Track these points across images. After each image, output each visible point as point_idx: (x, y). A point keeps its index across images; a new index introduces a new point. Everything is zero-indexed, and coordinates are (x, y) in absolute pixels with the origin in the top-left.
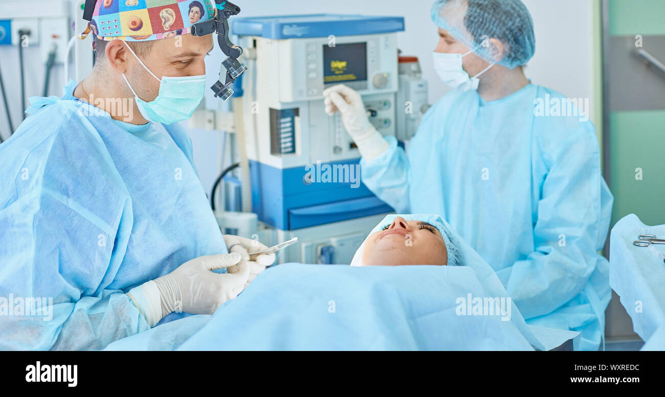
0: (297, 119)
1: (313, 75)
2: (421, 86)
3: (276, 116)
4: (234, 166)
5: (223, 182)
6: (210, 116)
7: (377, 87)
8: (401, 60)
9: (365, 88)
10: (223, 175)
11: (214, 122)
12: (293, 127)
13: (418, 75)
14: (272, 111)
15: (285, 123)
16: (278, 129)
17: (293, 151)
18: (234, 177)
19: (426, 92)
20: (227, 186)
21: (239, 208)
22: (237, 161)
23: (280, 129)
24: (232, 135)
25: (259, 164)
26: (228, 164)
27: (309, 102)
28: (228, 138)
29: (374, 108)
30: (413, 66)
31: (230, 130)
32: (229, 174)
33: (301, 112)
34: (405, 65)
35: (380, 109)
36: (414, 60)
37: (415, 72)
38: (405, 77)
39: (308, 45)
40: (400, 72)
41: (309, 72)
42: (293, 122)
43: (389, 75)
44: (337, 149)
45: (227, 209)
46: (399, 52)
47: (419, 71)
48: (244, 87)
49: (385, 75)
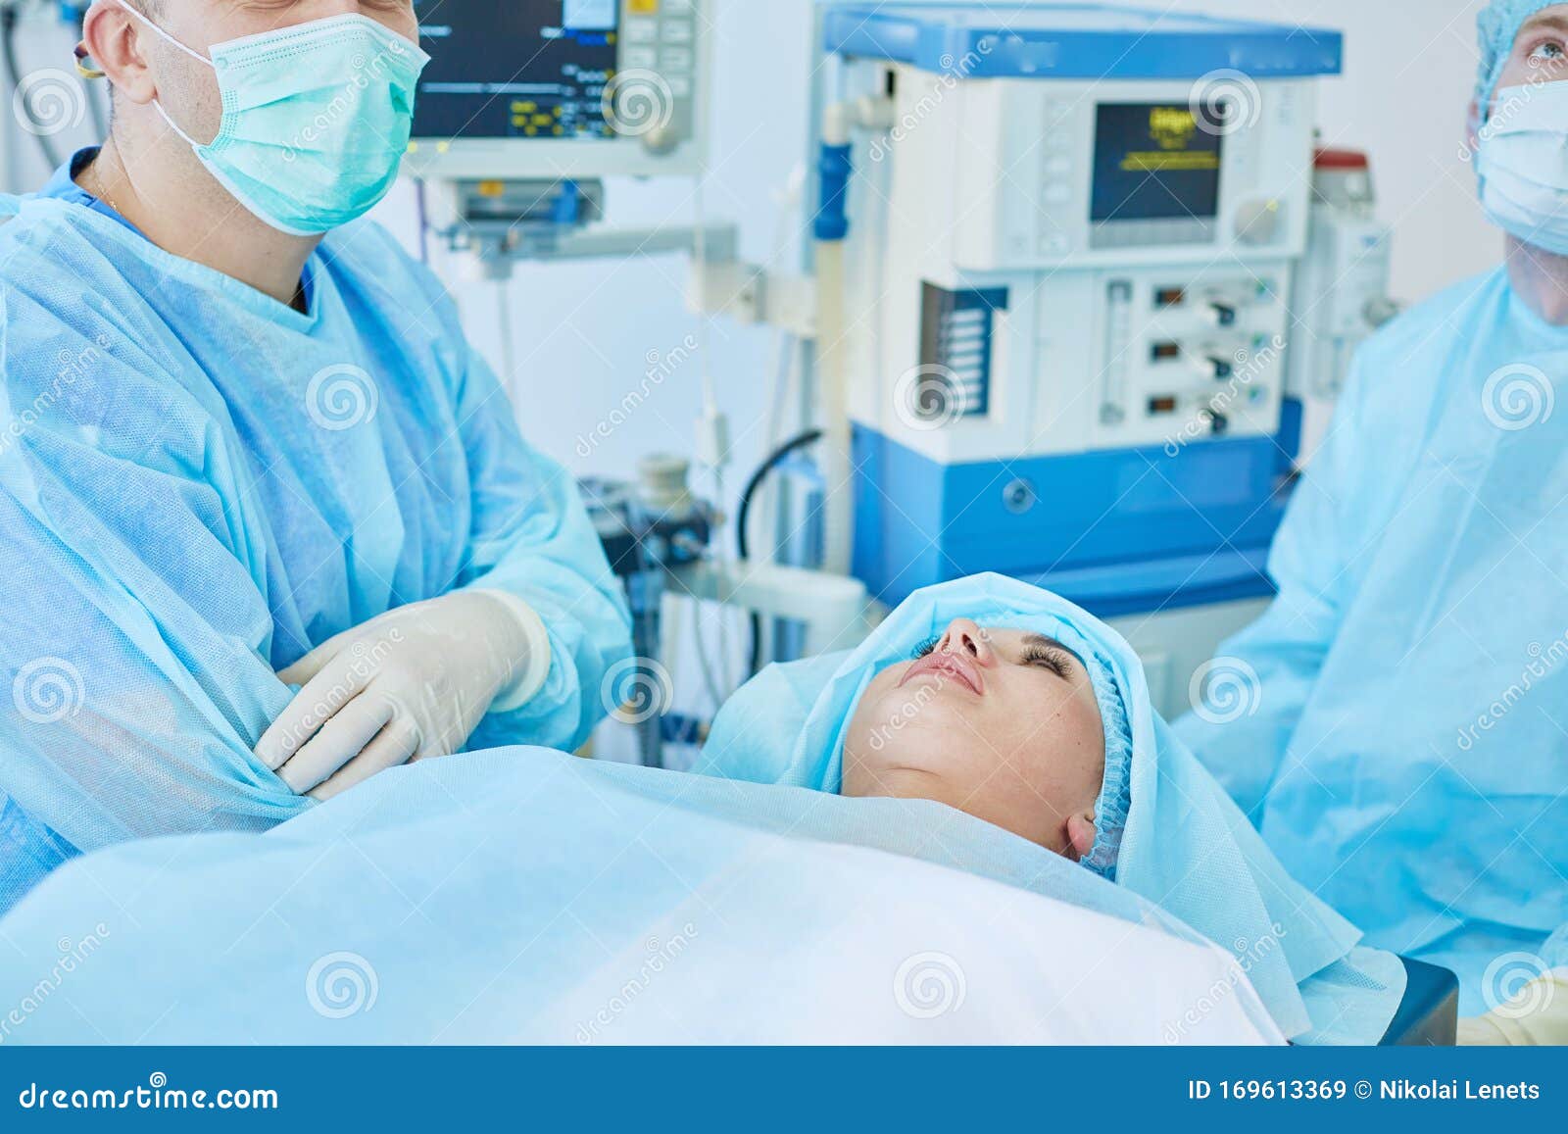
0: (1000, 318)
1: (1058, 193)
2: (1370, 241)
3: (938, 303)
4: (809, 437)
5: (773, 477)
6: (748, 284)
7: (1246, 238)
8: (1325, 161)
9: (1209, 239)
10: (778, 457)
11: (759, 301)
12: (986, 339)
13: (1364, 207)
14: (928, 289)
15: (965, 324)
16: (940, 341)
17: (982, 409)
18: (809, 463)
19: (1382, 261)
20: (785, 487)
21: (815, 558)
22: (819, 421)
23: (950, 341)
24: (809, 346)
25: (880, 440)
26: (790, 430)
27: (1039, 274)
28: (796, 352)
29: (1227, 300)
30: (1352, 181)
31: (804, 329)
32: (795, 456)
33: (1016, 299)
34: (1332, 177)
35: (1244, 303)
36: (1356, 161)
37: (1356, 200)
38: (1329, 211)
39: (1050, 102)
40: (1316, 198)
41: (1047, 181)
42: (987, 324)
43: (1282, 204)
44: (1110, 413)
45: (783, 558)
46: (1317, 134)
47: (1368, 196)
48: (851, 209)
49: (1272, 204)
